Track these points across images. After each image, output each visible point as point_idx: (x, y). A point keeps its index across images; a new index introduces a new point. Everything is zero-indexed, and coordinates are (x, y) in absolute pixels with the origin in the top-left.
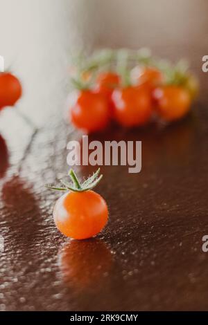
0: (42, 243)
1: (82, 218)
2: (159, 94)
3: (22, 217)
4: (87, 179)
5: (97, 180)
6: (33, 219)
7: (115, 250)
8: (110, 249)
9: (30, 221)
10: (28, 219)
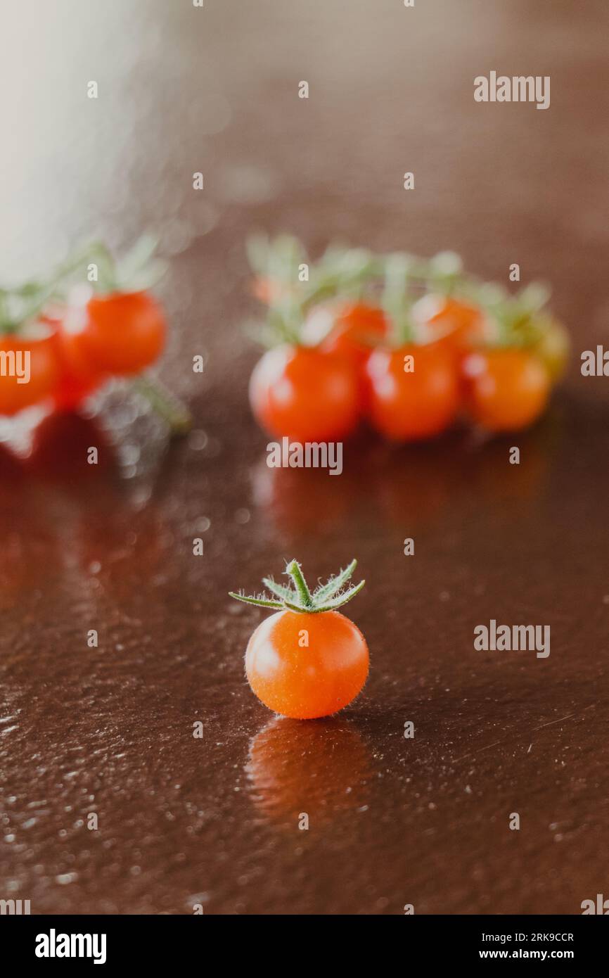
0: (214, 721)
1: (311, 671)
2: (476, 366)
3: (165, 652)
4: (325, 583)
5: (352, 591)
6: (189, 661)
7: (381, 750)
8: (370, 747)
9: (182, 664)
10: (179, 659)
